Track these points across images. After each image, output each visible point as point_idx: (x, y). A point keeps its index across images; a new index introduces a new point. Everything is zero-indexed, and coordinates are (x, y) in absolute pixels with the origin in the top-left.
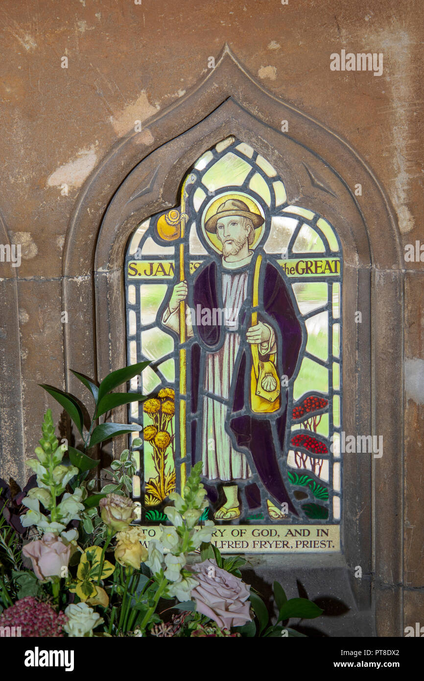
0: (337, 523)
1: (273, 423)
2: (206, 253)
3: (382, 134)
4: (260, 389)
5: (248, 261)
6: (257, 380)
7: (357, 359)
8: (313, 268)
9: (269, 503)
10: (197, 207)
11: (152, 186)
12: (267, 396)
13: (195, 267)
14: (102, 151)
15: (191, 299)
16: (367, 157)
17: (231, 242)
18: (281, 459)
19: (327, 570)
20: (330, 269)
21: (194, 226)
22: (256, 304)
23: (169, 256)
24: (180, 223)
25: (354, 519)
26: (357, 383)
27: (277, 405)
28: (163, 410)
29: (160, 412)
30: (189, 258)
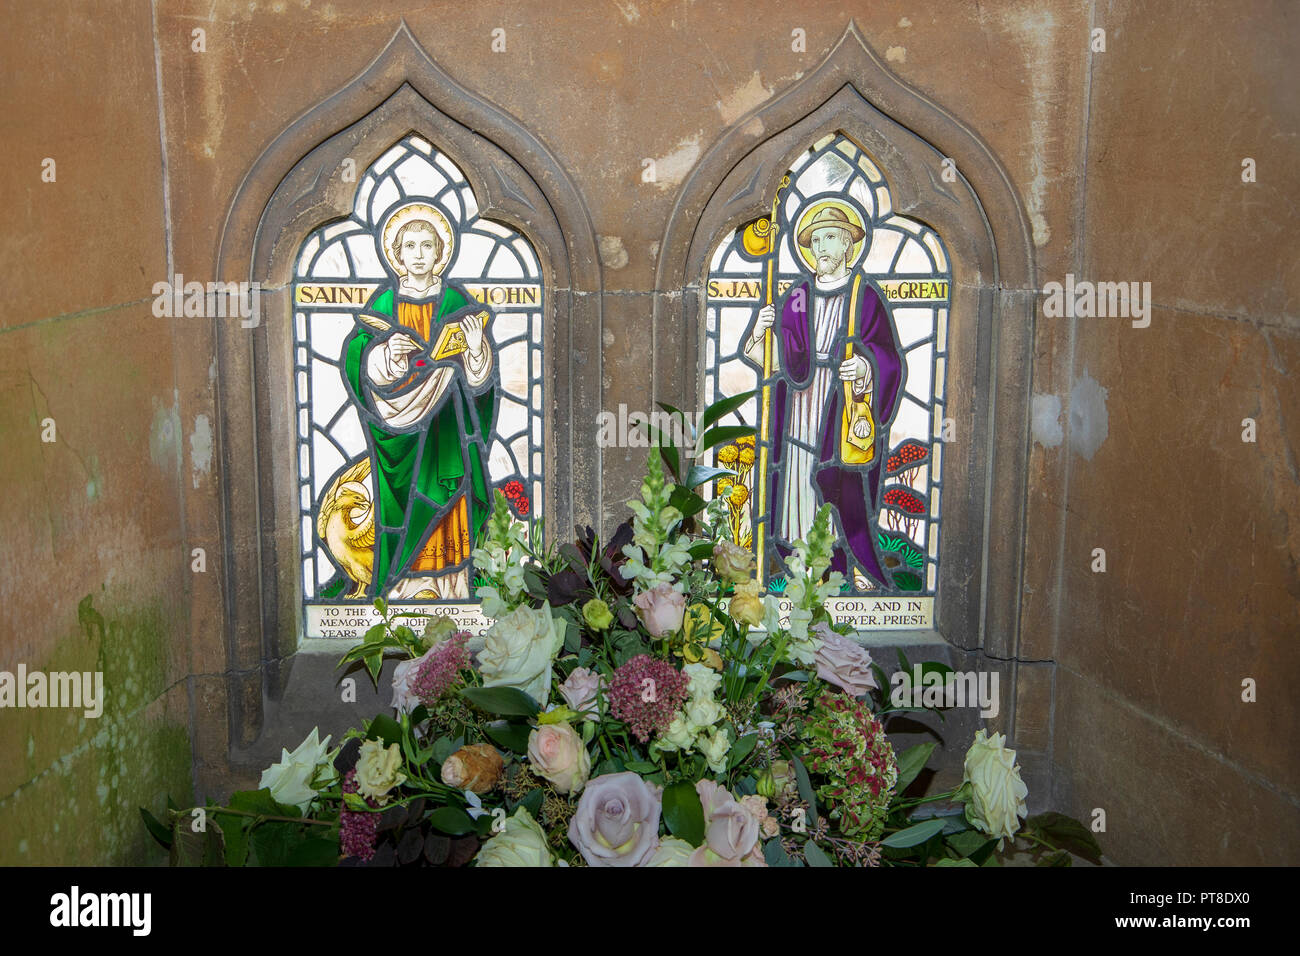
0: (932, 595)
1: (865, 476)
2: (796, 270)
3: (1020, 130)
4: (851, 435)
5: (843, 281)
6: (849, 424)
7: (974, 396)
8: (917, 292)
9: (856, 571)
10: (789, 217)
11: (753, 186)
12: (859, 443)
13: (785, 288)
14: (706, 142)
15: (778, 325)
16: (1002, 156)
17: (827, 258)
18: (873, 518)
19: (925, 647)
20: (937, 292)
21: (785, 238)
22: (851, 333)
23: (756, 273)
24: (769, 234)
25: (961, 586)
26: (973, 426)
27: (871, 455)
28: (741, 459)
29: (737, 461)
30: (778, 276)
